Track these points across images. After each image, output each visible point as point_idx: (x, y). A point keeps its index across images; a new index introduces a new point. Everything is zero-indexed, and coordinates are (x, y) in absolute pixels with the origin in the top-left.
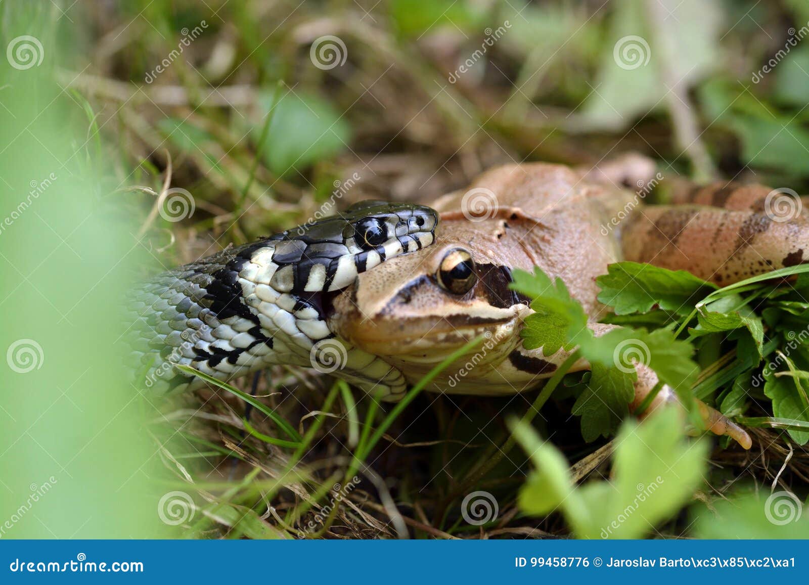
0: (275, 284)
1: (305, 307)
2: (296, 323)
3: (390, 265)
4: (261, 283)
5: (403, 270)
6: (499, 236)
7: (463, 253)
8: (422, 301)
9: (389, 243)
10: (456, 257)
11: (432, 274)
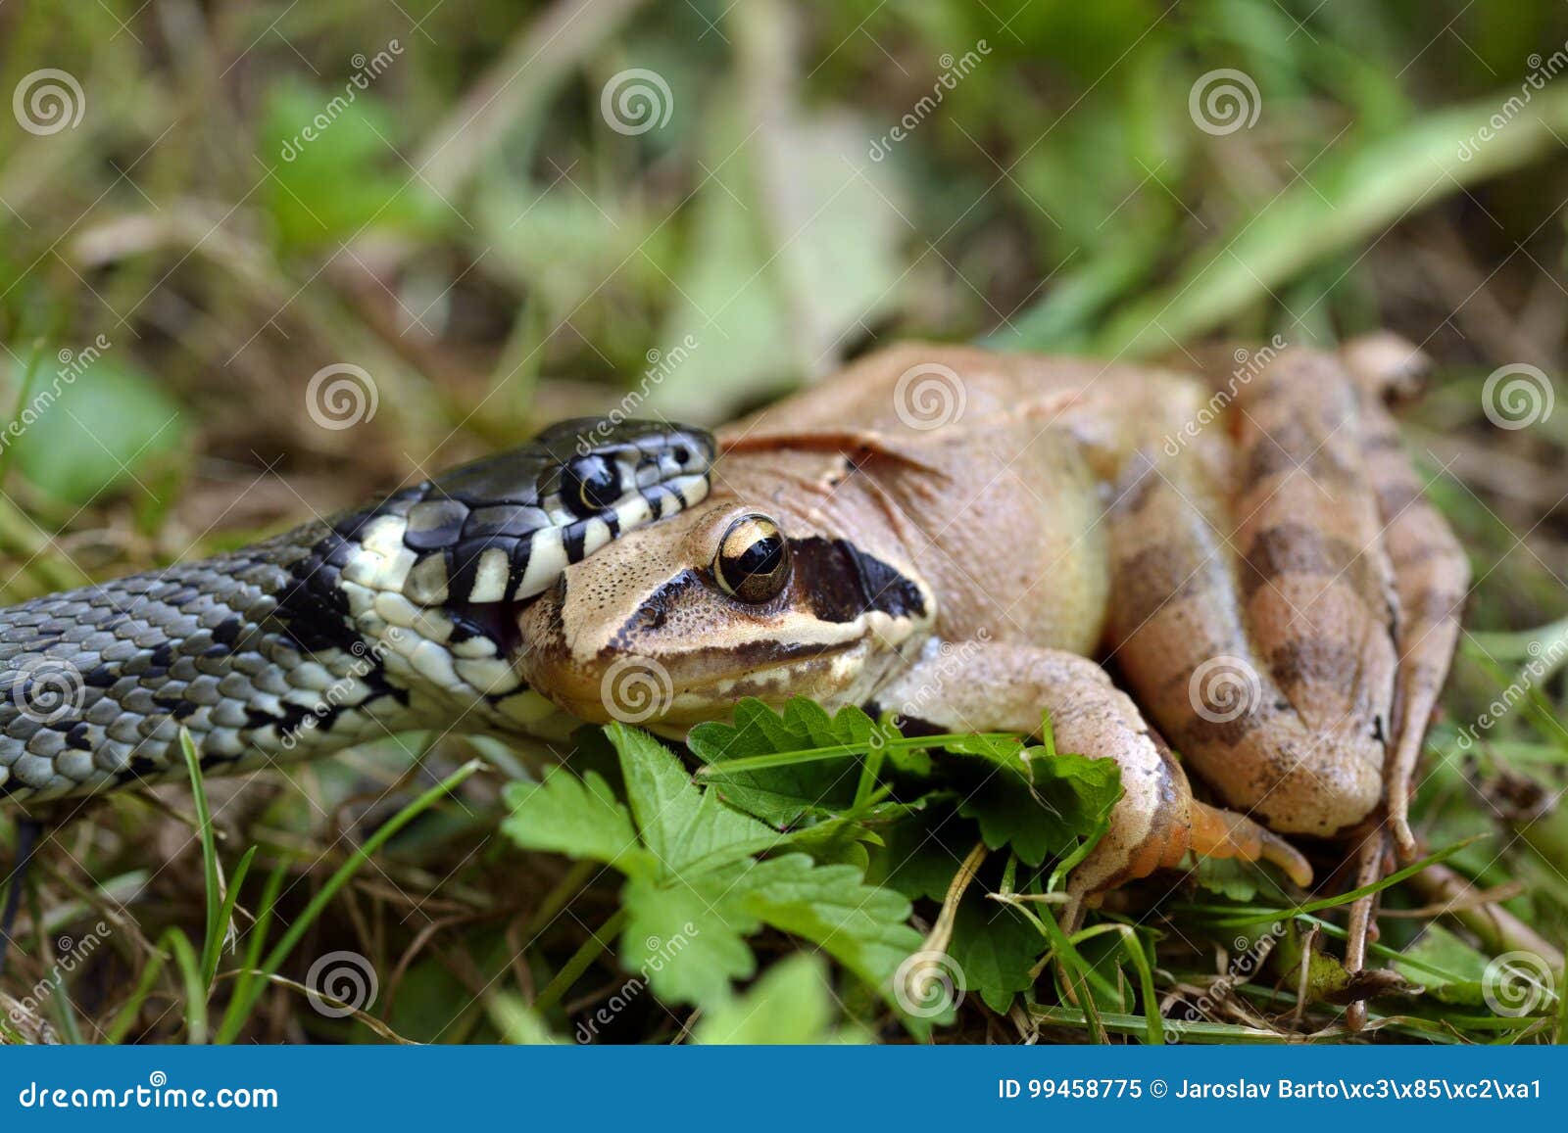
0: (413, 592)
1: (471, 635)
2: (454, 667)
3: (626, 548)
4: (385, 590)
5: (649, 559)
6: (834, 483)
7: (763, 524)
8: (687, 621)
9: (625, 502)
10: (750, 531)
11: (705, 568)
